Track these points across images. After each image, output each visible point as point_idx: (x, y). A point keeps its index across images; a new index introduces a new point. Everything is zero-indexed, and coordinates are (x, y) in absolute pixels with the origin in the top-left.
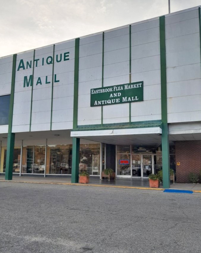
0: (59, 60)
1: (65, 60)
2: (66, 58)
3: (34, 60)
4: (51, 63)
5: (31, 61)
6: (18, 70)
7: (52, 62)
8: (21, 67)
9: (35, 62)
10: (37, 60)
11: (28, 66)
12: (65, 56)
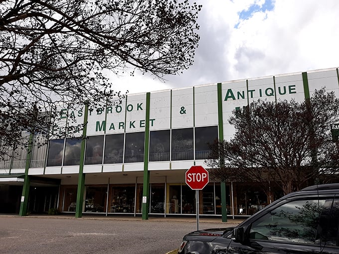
0: (282, 92)
1: (290, 93)
2: (292, 91)
3: (248, 91)
4: (272, 94)
5: (243, 92)
6: (226, 100)
7: (274, 94)
8: (230, 97)
9: (250, 93)
10: (252, 91)
11: (240, 96)
12: (290, 90)
